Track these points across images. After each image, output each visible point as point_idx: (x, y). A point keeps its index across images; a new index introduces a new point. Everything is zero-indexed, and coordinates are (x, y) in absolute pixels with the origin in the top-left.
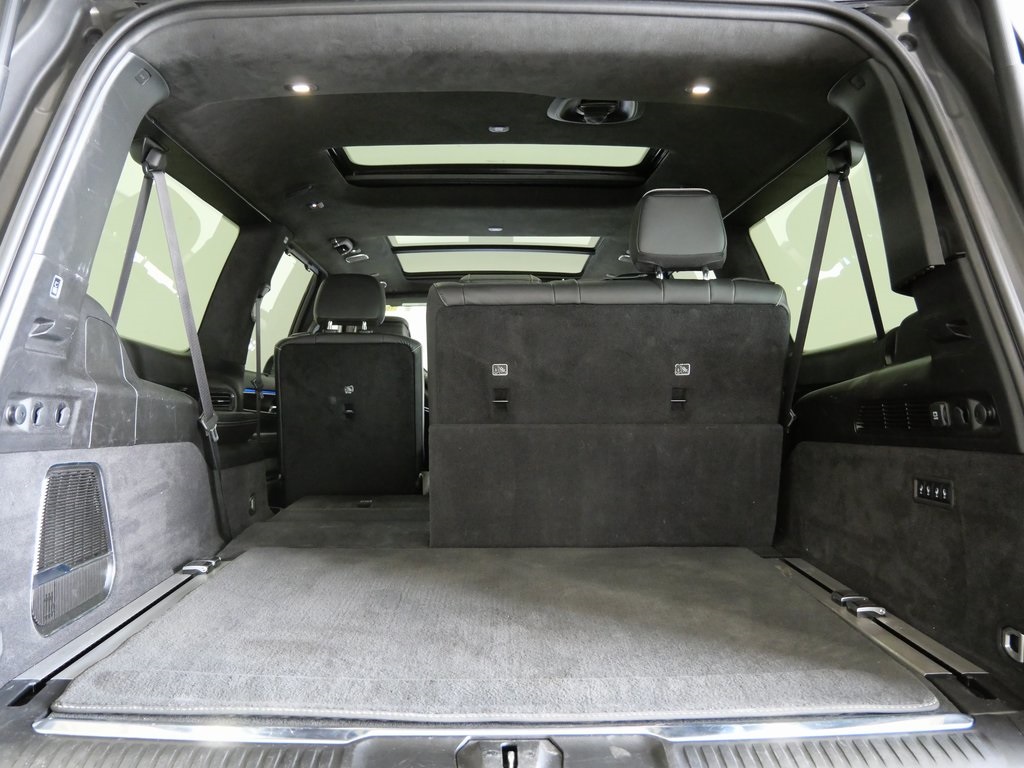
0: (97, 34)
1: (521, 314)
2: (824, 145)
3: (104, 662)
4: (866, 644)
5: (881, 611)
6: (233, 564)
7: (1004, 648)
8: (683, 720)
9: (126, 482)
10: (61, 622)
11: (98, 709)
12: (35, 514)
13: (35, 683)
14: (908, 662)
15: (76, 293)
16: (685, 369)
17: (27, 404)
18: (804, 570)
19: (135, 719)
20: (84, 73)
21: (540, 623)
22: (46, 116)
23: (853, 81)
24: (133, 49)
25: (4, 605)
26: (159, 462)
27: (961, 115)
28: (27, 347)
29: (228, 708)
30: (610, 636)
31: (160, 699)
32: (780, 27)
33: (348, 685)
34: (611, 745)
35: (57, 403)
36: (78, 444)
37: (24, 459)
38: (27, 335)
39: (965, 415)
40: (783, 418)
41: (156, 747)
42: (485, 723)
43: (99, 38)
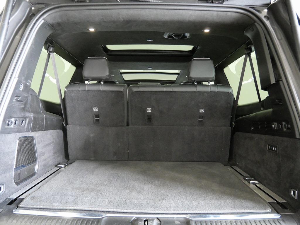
0: (34, 15)
1: (155, 94)
2: (244, 46)
3: (33, 193)
4: (252, 192)
5: (257, 182)
6: (72, 165)
7: (291, 194)
8: (196, 213)
9: (41, 142)
10: (22, 181)
11: (31, 207)
12: (15, 151)
13: (14, 199)
14: (263, 198)
15: (27, 88)
16: (202, 111)
17: (13, 120)
18: (236, 169)
19: (41, 210)
20: (30, 26)
21: (158, 184)
22: (19, 38)
23: (251, 29)
24: (44, 19)
25: (6, 177)
26: (51, 136)
27: (282, 39)
28: (13, 104)
29: (68, 207)
30: (178, 188)
31: (49, 204)
32: (229, 14)
33: (101, 201)
34: (175, 220)
35: (21, 119)
36: (28, 131)
37: (12, 136)
38: (13, 101)
39: (281, 126)
40: (231, 125)
41: (47, 218)
42: (140, 213)
43: (34, 16)
